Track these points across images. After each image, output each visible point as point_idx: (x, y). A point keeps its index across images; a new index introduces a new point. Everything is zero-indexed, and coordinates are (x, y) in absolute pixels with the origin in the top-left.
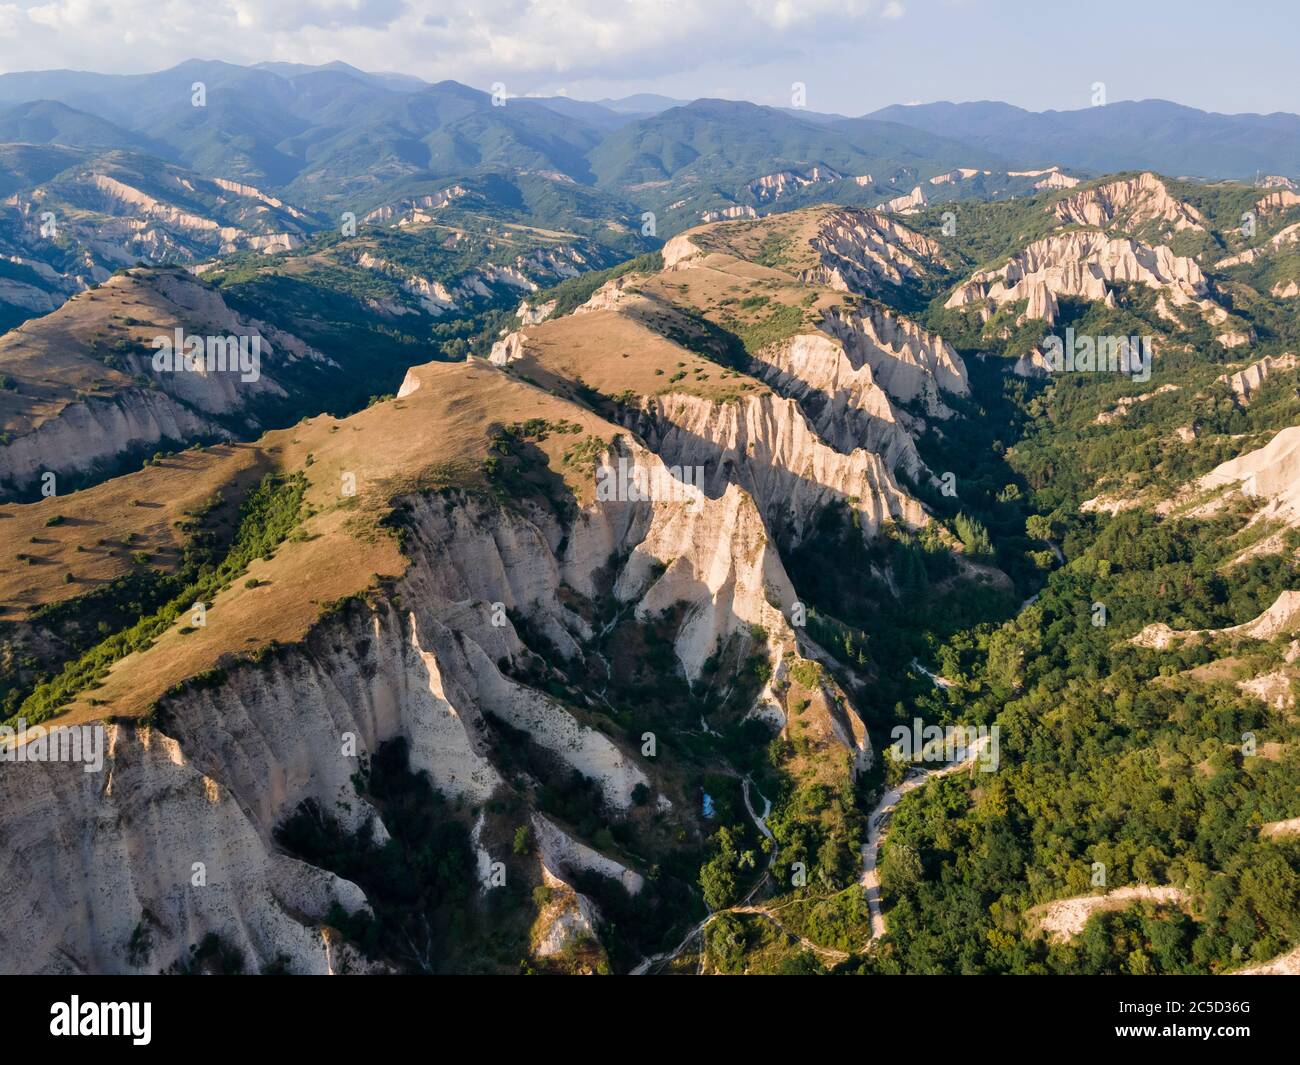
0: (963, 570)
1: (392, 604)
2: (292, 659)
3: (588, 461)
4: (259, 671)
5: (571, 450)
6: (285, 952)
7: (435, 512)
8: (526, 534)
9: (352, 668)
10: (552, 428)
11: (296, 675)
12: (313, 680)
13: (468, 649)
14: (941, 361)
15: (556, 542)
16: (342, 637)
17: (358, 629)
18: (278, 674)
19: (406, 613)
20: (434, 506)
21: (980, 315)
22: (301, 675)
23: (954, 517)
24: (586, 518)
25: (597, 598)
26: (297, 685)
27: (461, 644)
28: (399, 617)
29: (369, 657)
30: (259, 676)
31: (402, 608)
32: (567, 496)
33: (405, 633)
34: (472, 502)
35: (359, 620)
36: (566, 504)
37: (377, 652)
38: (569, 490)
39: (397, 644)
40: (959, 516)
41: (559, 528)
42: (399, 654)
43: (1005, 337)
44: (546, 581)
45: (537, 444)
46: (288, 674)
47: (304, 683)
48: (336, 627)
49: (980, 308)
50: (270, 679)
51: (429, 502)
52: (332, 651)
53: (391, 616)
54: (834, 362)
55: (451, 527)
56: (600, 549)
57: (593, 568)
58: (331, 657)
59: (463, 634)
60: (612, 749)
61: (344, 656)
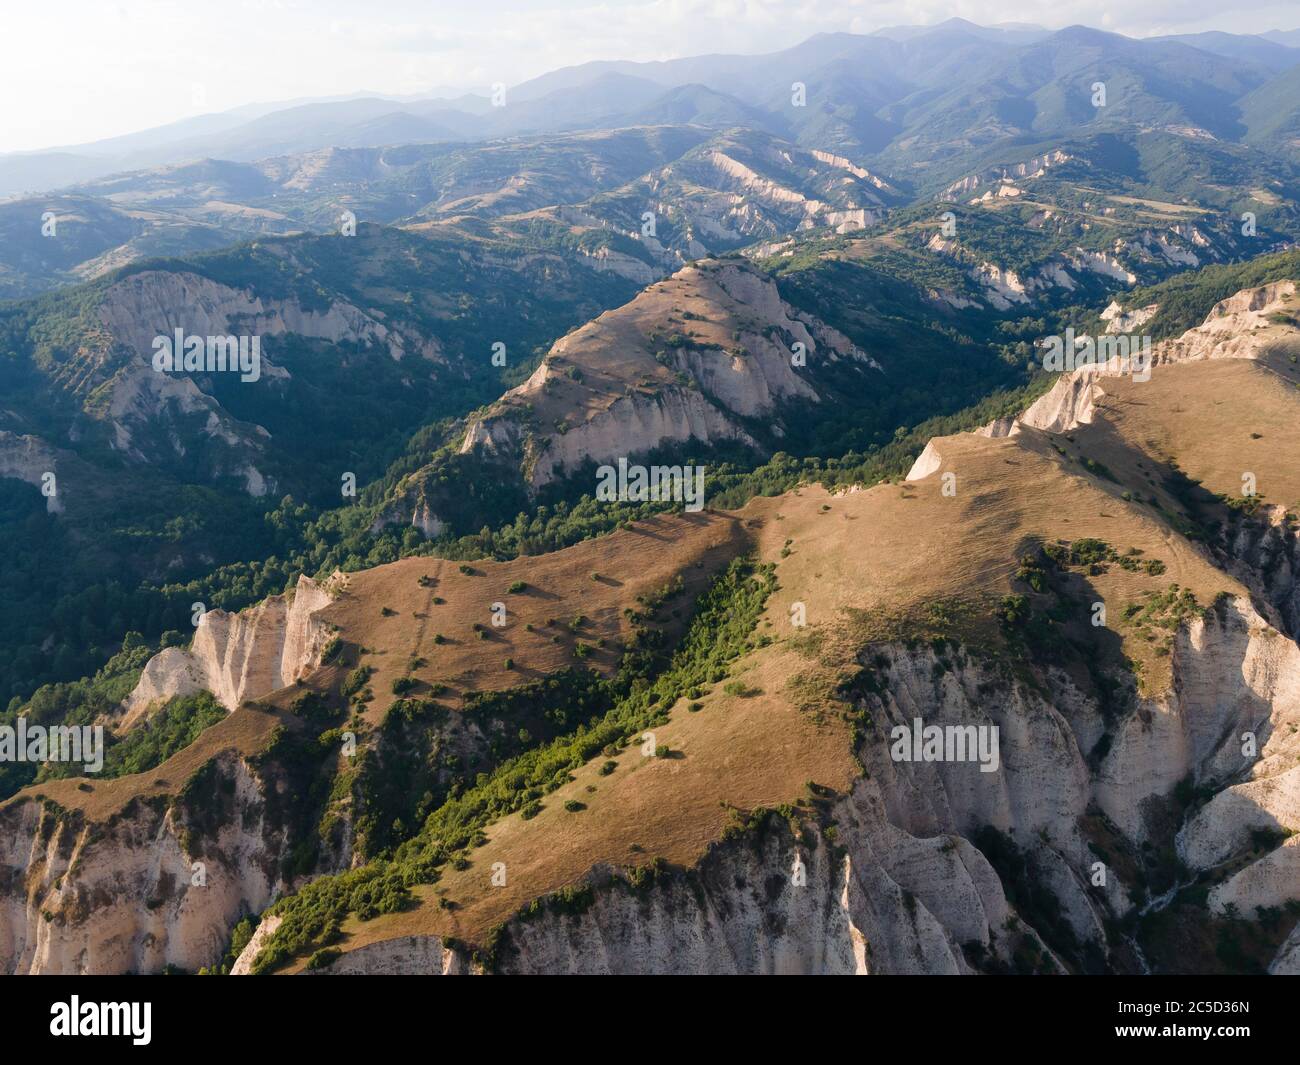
1: (824, 836)
2: (679, 890)
3: (1165, 625)
4: (635, 899)
5: (1139, 600)
7: (920, 672)
8: (1045, 727)
9: (754, 916)
10: (1115, 559)
11: (678, 913)
12: (697, 928)
13: (922, 924)
15: (1090, 740)
16: (748, 868)
17: (773, 858)
18: (657, 909)
19: (841, 853)
20: (919, 662)
22: (684, 915)
24: (1148, 717)
25: (1146, 846)
26: (679, 927)
27: (913, 915)
28: (831, 854)
29: (780, 905)
30: (632, 905)
31: (837, 844)
32: (1121, 672)
33: (834, 882)
34: (974, 665)
35: (776, 844)
36: (1116, 685)
37: (791, 902)
38: (1128, 665)
39: (821, 895)
41: (1100, 720)
42: (820, 912)
44: (1065, 803)
45: (1088, 578)
46: (669, 909)
47: (685, 927)
48: (744, 853)
50: (646, 914)
51: (914, 656)
52: (733, 885)
53: (820, 853)
55: (938, 699)
56: (1161, 769)
57: (1147, 794)
58: (729, 893)
59: (918, 901)
61: (746, 896)
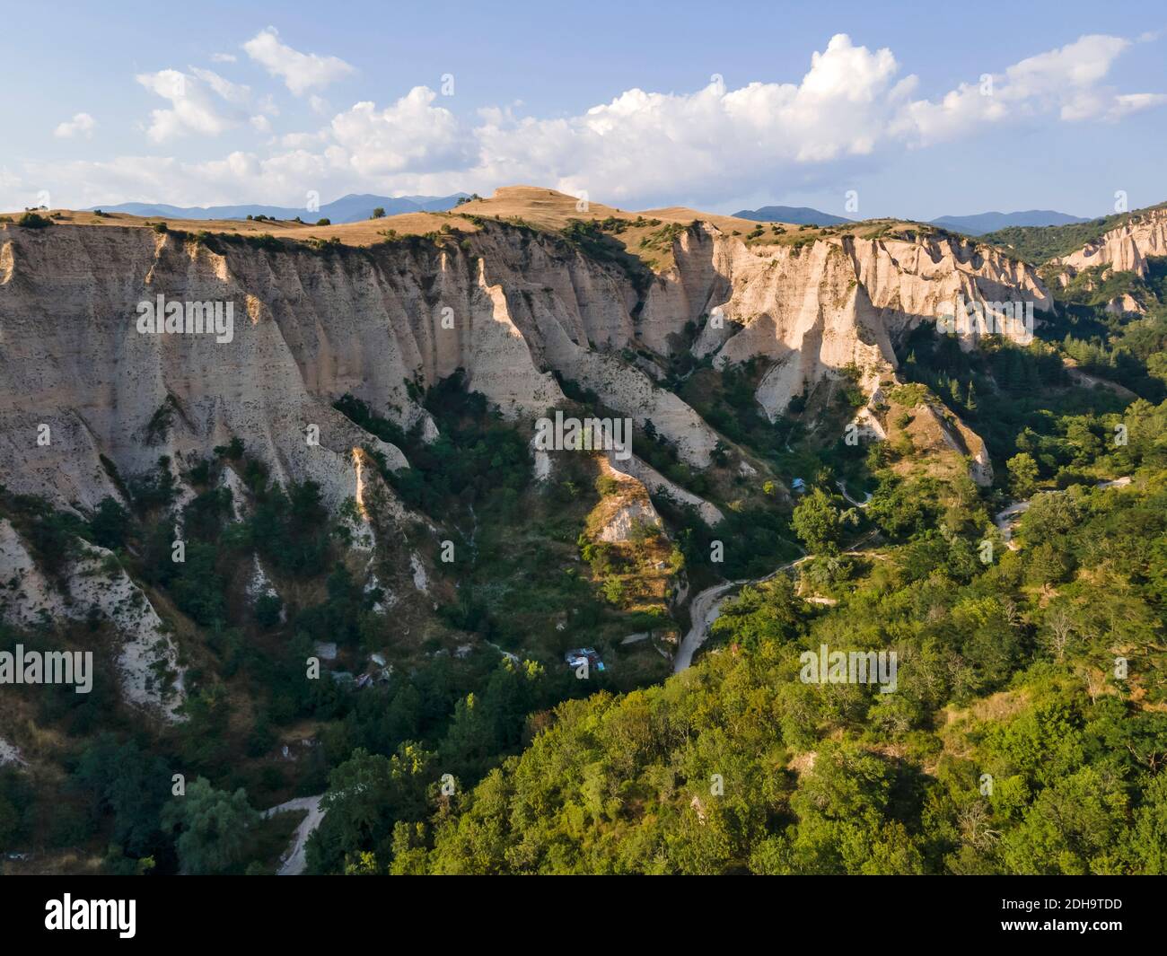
0: (1078, 382)
1: (461, 248)
2: (354, 259)
3: (666, 241)
4: (319, 258)
5: (648, 238)
6: (314, 479)
7: (512, 245)
8: (601, 282)
9: (415, 292)
10: (630, 224)
11: (356, 275)
12: (373, 280)
13: (537, 313)
14: (1024, 285)
15: (632, 304)
16: (407, 261)
17: (425, 264)
18: (338, 267)
19: (475, 260)
20: (511, 239)
21: (1058, 280)
22: (361, 276)
23: (1063, 340)
24: (664, 283)
25: (672, 355)
26: (357, 285)
27: (530, 305)
28: (468, 263)
29: (434, 288)
30: (318, 263)
31: (471, 255)
32: (643, 269)
33: (472, 276)
34: (549, 245)
35: (426, 257)
36: (643, 276)
37: (443, 283)
38: (646, 264)
39: (464, 283)
40: (1068, 336)
41: (635, 293)
42: (465, 293)
43: (1090, 289)
44: (620, 326)
45: (616, 236)
46: (348, 272)
47: (364, 284)
48: (402, 253)
49: (1058, 273)
50: (330, 270)
51: (507, 234)
52: (396, 272)
53: (459, 257)
54: (913, 259)
55: (527, 258)
56: (676, 315)
57: (669, 332)
58: (394, 277)
59: (533, 297)
60: (689, 410)
61: (408, 280)
